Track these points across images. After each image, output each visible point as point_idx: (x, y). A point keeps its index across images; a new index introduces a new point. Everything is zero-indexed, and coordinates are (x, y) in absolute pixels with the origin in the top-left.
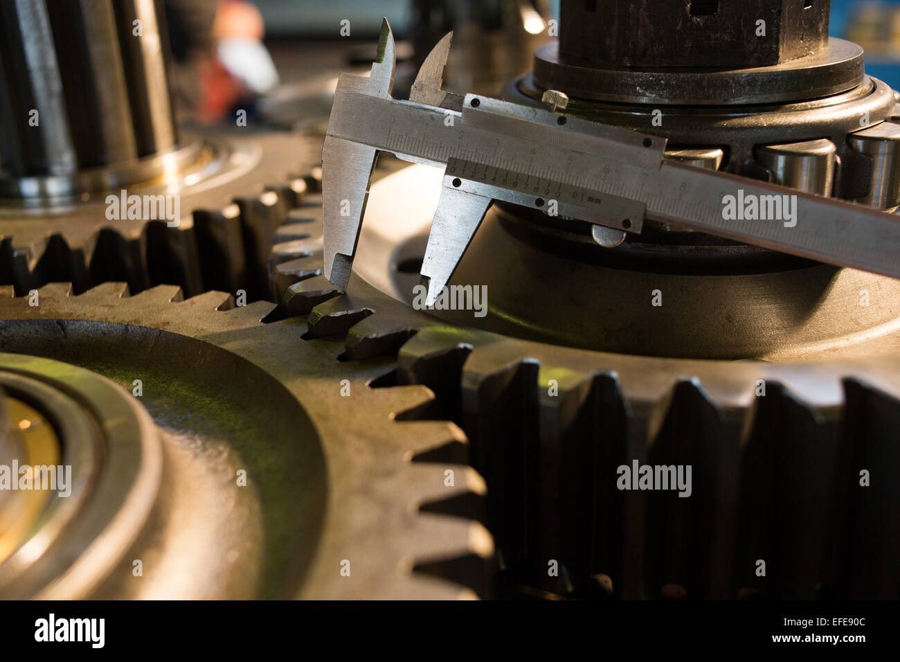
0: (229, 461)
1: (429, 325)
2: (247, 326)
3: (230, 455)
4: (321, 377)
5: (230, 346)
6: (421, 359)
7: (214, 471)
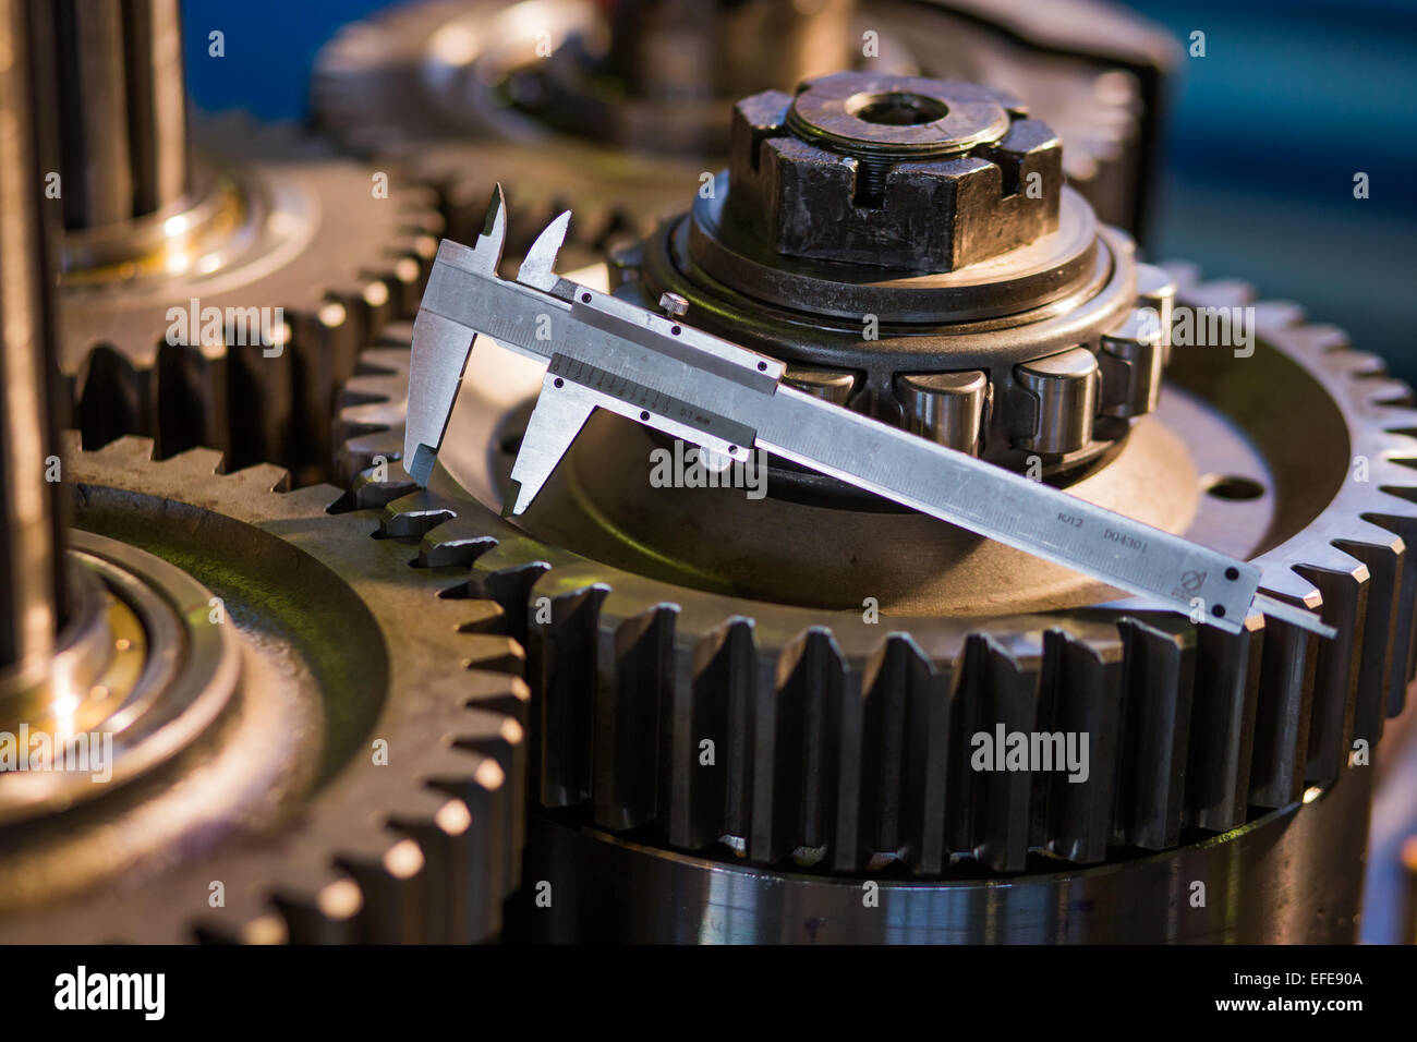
0: (291, 657)
1: (510, 538)
2: (310, 515)
3: (290, 653)
4: (391, 581)
5: (290, 538)
6: (494, 574)
7: (276, 665)
